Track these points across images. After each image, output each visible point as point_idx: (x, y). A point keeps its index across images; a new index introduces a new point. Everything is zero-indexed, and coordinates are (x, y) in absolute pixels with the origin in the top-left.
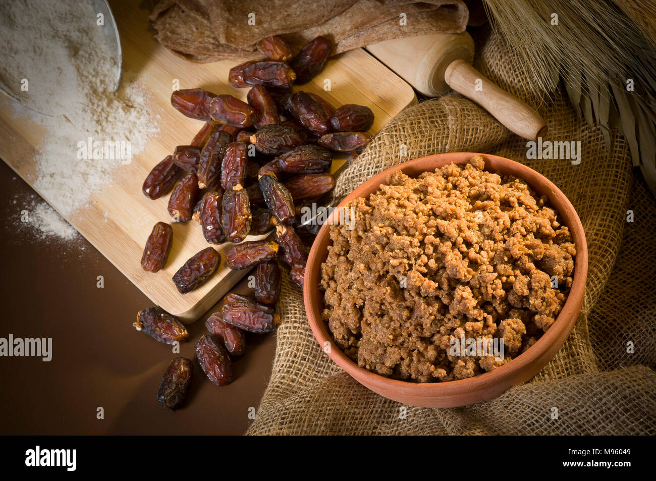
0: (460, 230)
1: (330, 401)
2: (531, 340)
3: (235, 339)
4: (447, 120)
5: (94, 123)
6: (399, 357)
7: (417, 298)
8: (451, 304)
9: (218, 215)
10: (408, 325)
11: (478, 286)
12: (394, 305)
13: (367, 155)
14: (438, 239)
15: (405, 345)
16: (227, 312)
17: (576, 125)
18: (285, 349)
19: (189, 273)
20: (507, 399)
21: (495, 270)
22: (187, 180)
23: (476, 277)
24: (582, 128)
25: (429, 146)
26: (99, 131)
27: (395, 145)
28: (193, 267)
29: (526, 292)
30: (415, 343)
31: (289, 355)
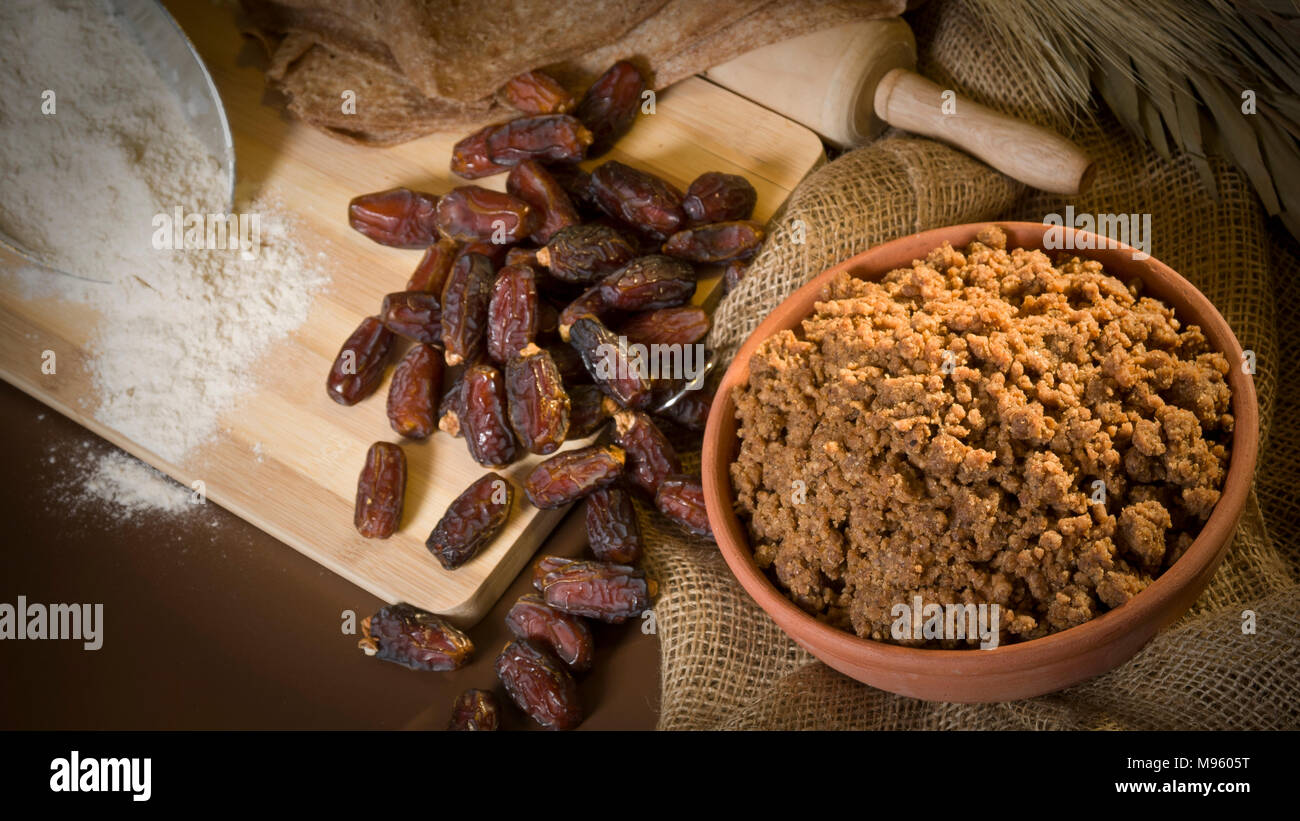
0: (1013, 348)
1: (803, 717)
2: (1184, 539)
3: (577, 637)
4: (907, 175)
5: (200, 281)
7: (954, 489)
8: (1024, 491)
9: (499, 409)
10: (946, 541)
11: (1068, 448)
12: (911, 510)
13: (773, 254)
14: (977, 370)
15: (944, 582)
16: (554, 587)
17: (1133, 163)
18: (682, 640)
19: (460, 526)
20: (1151, 659)
21: (1095, 416)
22: (417, 356)
23: (1063, 431)
24: (1149, 166)
25: (885, 226)
26: (211, 297)
27: (824, 230)
28: (466, 514)
29: (1160, 448)
30: (965, 574)
31: (692, 651)
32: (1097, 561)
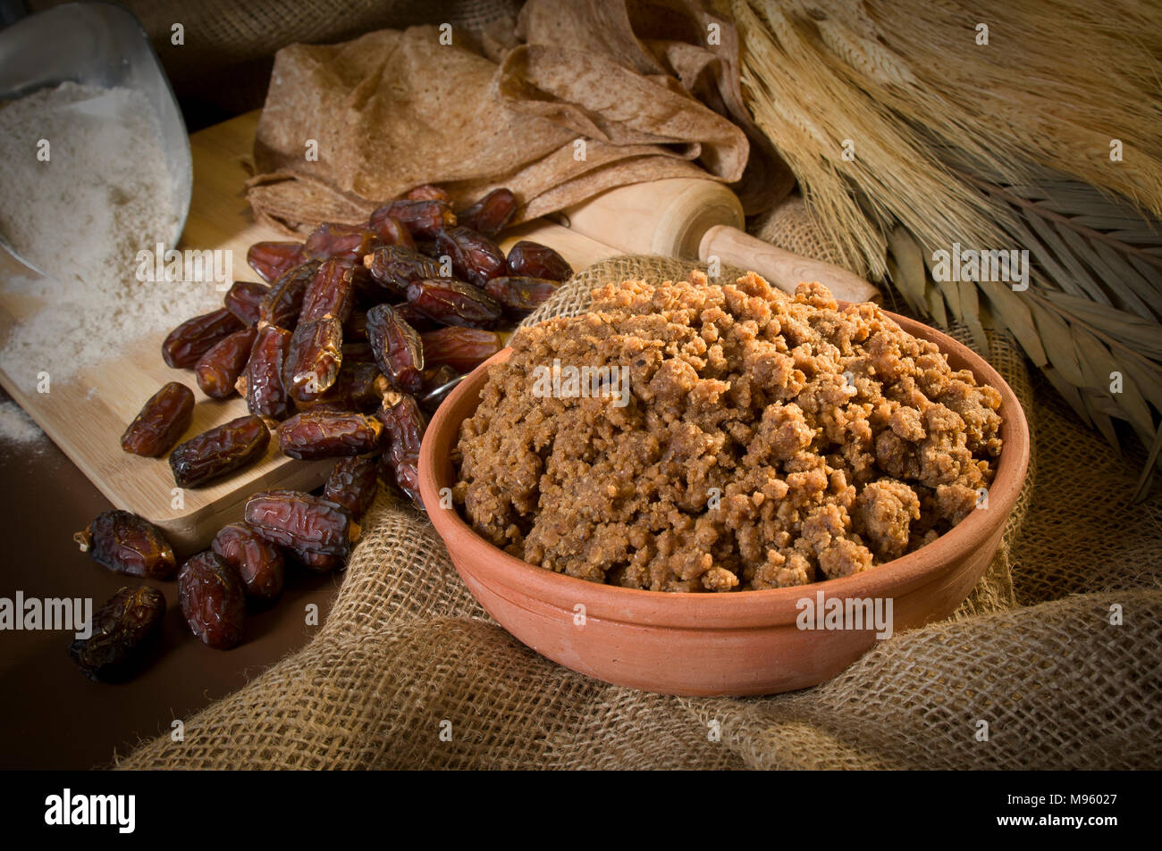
0: (775, 310)
1: (445, 655)
2: (929, 532)
3: (263, 560)
6: (622, 543)
8: (754, 441)
9: (280, 362)
10: (652, 472)
11: (815, 408)
13: (570, 287)
14: (730, 315)
15: (642, 518)
16: (257, 504)
18: (362, 577)
19: (202, 445)
20: (868, 669)
23: (812, 389)
26: (123, 294)
28: (212, 438)
29: (920, 433)
30: (666, 516)
31: (367, 589)
32: (826, 525)
